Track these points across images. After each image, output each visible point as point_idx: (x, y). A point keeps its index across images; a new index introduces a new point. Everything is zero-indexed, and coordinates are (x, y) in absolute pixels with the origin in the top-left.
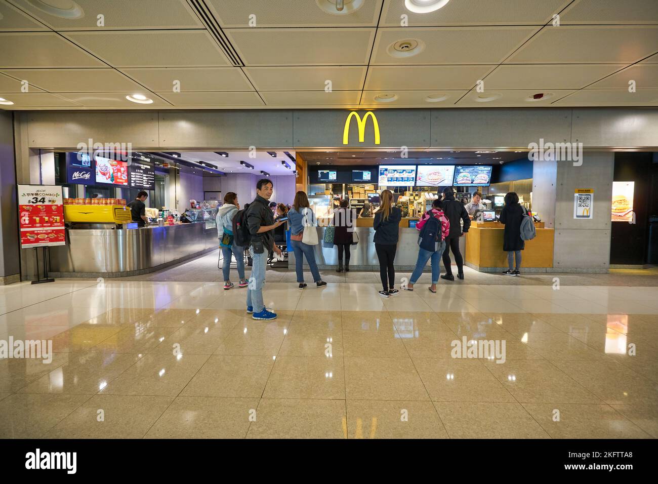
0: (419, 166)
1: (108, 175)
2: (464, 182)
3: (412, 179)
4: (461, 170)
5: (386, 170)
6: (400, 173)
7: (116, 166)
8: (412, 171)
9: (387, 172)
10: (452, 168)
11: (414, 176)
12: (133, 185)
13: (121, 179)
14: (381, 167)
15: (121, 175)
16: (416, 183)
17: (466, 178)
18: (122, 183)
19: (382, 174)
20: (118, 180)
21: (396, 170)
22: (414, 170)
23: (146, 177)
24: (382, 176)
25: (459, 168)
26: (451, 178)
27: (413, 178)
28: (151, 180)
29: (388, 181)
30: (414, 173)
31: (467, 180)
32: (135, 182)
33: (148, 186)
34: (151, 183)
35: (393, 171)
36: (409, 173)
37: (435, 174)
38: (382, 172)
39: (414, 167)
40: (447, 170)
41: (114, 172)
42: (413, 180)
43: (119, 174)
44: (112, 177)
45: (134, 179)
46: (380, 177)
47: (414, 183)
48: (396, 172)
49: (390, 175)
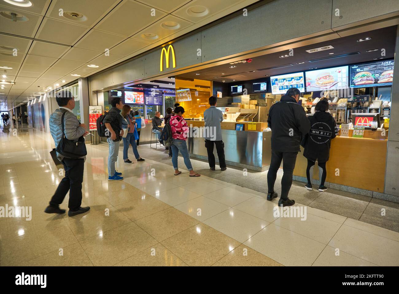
0: (307, 73)
1: (132, 99)
2: (363, 82)
3: (301, 86)
4: (358, 70)
5: (277, 80)
6: (289, 81)
7: (137, 95)
8: (300, 77)
9: (278, 81)
10: (345, 69)
11: (303, 82)
12: (147, 103)
13: (140, 101)
14: (272, 78)
15: (140, 99)
16: (305, 89)
17: (365, 78)
18: (141, 103)
19: (273, 84)
20: (138, 102)
21: (285, 79)
22: (302, 77)
23: (156, 99)
24: (274, 86)
26: (345, 80)
27: (302, 84)
28: (159, 100)
29: (280, 89)
30: (302, 79)
31: (367, 80)
32: (148, 102)
33: (158, 103)
34: (159, 102)
35: (283, 80)
36: (298, 80)
37: (325, 77)
38: (274, 82)
39: (301, 74)
40: (339, 72)
41: (135, 98)
42: (302, 87)
43: (139, 98)
44: (135, 100)
45: (148, 100)
46: (272, 87)
47: (304, 89)
48: (285, 81)
49: (280, 84)
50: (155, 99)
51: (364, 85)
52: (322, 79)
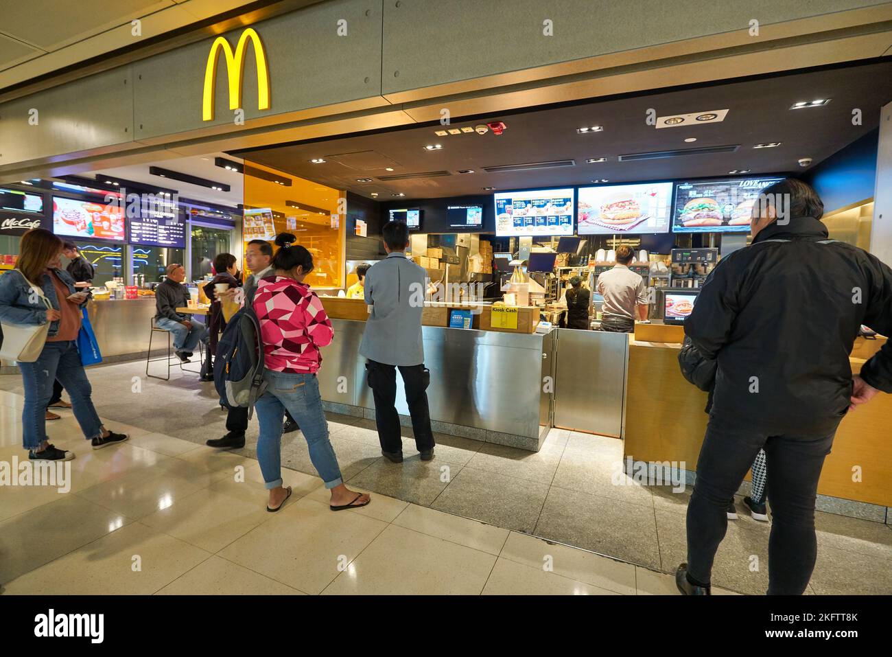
0: (580, 190)
1: (82, 224)
2: (700, 221)
3: (566, 220)
4: (692, 194)
5: (509, 202)
6: (539, 206)
7: (100, 212)
8: (566, 200)
9: (512, 206)
10: (665, 190)
11: (571, 212)
12: (134, 240)
13: (110, 230)
14: (497, 196)
15: (110, 226)
16: (576, 228)
17: (705, 212)
18: (113, 236)
19: (501, 211)
20: (103, 233)
21: (529, 202)
22: (570, 200)
23: (165, 229)
24: (503, 215)
25: (686, 186)
26: (664, 213)
27: (569, 217)
28: (173, 233)
29: (515, 225)
30: (570, 205)
31: (708, 216)
32: (139, 235)
33: (170, 242)
34: (175, 239)
35: (524, 204)
36: (560, 205)
37: (622, 204)
38: (502, 206)
39: (569, 193)
40: (653, 195)
41: (94, 221)
42: (569, 222)
43: (105, 224)
44: (91, 228)
45: (138, 232)
46: (497, 218)
47: (571, 227)
48: (529, 205)
49: (518, 213)
50: (163, 231)
51: (702, 228)
52: (615, 208)
